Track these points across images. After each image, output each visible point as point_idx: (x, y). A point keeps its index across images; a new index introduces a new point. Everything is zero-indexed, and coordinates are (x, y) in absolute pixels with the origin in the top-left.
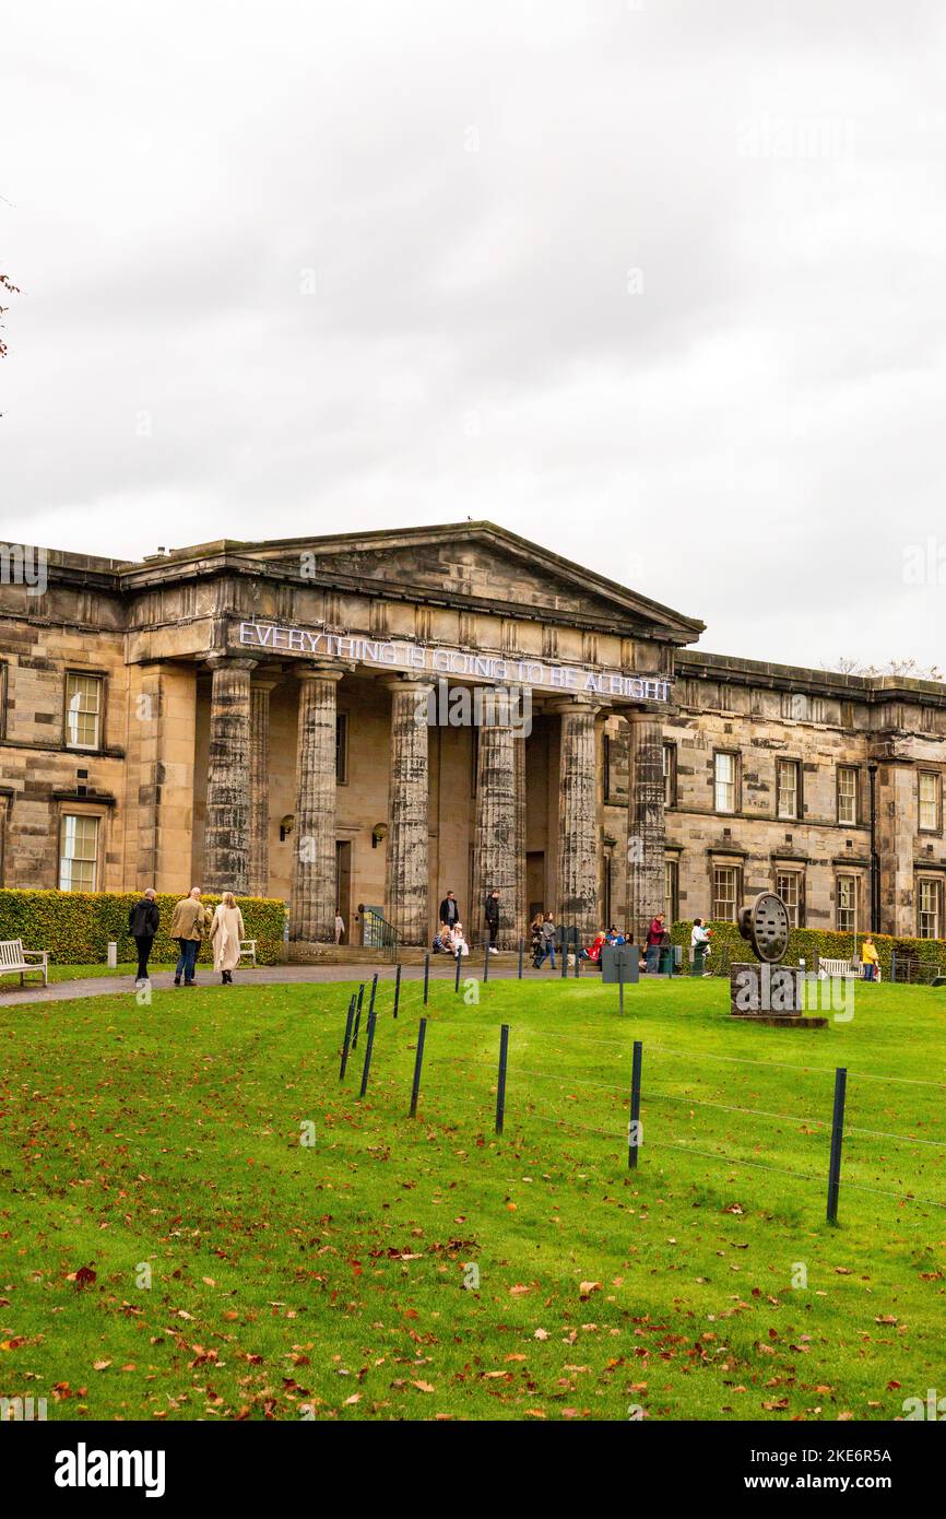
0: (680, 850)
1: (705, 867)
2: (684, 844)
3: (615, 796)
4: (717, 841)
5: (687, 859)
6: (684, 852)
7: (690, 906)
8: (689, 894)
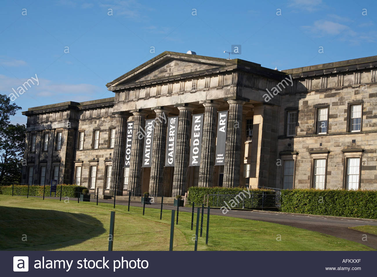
0: (329, 152)
1: (341, 159)
2: (331, 149)
3: (300, 133)
4: (348, 146)
5: (332, 157)
6: (331, 153)
7: (333, 177)
8: (332, 172)
